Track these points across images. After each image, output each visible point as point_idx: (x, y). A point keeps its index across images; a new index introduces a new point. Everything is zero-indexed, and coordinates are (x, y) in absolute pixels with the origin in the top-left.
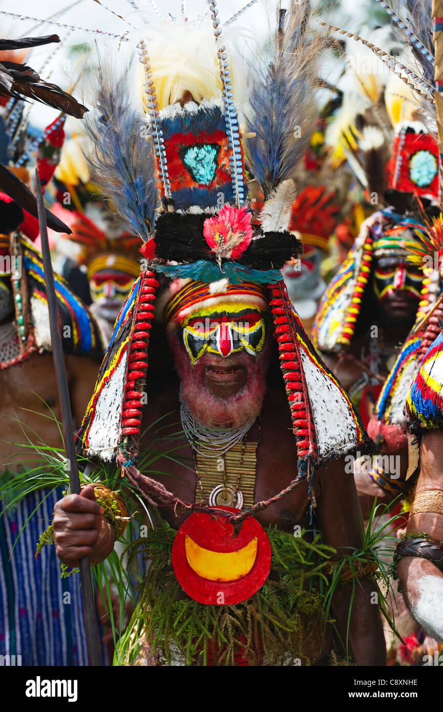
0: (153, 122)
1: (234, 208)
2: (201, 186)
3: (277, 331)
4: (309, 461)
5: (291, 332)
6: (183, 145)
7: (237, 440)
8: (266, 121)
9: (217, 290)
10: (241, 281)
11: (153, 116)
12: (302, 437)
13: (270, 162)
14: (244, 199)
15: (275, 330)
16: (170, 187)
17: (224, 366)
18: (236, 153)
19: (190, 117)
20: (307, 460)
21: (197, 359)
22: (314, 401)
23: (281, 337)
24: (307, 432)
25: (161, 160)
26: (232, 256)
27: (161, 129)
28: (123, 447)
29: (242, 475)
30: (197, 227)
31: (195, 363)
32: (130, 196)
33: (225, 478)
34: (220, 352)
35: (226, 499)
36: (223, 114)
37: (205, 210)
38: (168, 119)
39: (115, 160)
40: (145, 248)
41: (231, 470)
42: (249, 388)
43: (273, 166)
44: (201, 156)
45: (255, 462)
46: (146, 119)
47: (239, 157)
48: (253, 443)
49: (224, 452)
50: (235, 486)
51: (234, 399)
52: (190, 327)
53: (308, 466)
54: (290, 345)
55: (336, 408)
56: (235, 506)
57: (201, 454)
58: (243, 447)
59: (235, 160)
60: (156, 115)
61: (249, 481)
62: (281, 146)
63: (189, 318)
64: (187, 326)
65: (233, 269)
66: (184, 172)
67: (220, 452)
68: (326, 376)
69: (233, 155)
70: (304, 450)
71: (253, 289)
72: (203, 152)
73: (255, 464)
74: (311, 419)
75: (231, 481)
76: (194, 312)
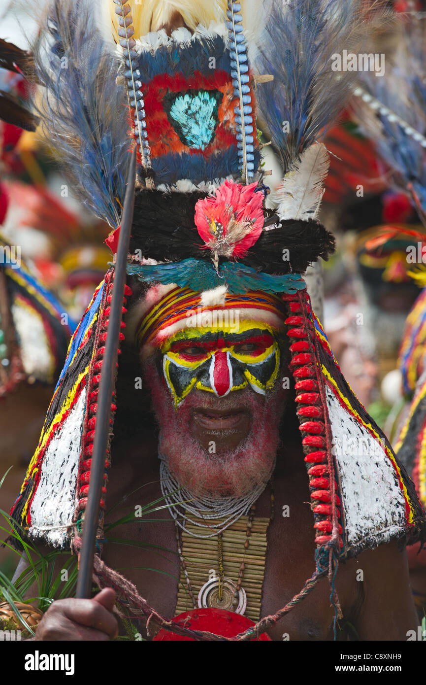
0: (126, 58)
1: (238, 185)
2: (194, 151)
3: (293, 361)
4: (331, 552)
5: (313, 364)
6: (169, 92)
7: (239, 514)
8: (289, 57)
9: (211, 302)
10: (245, 289)
11: (126, 48)
12: (323, 516)
13: (294, 116)
14: (254, 171)
15: (291, 360)
16: (148, 151)
17: (220, 409)
18: (245, 104)
19: (180, 51)
20: (328, 550)
21: (183, 399)
22: (342, 464)
23: (299, 371)
24: (330, 509)
25: (137, 113)
26: (234, 253)
27: (137, 68)
28: (80, 526)
29: (247, 565)
30: (185, 212)
31: (178, 404)
32: (94, 163)
33: (222, 569)
34: (214, 390)
35: (221, 600)
36: (227, 47)
37: (199, 186)
38: (149, 53)
39: (72, 110)
40: (113, 237)
41: (230, 556)
42: (254, 440)
43: (297, 123)
44: (194, 108)
45: (264, 546)
46: (116, 52)
47: (248, 110)
48: (262, 519)
49: (221, 531)
50: (237, 581)
51: (233, 456)
52: (173, 353)
53: (330, 558)
54: (311, 382)
55: (374, 475)
56: (235, 609)
57: (188, 532)
58: (250, 525)
59: (242, 115)
60: (131, 47)
61: (256, 575)
62: (309, 94)
63: (171, 341)
64: (168, 351)
65: (235, 272)
66: (169, 131)
67: (215, 530)
68: (362, 428)
69: (239, 107)
70: (325, 535)
71: (264, 300)
72: (197, 102)
73: (265, 549)
74: (336, 490)
75: (231, 573)
76: (179, 333)
